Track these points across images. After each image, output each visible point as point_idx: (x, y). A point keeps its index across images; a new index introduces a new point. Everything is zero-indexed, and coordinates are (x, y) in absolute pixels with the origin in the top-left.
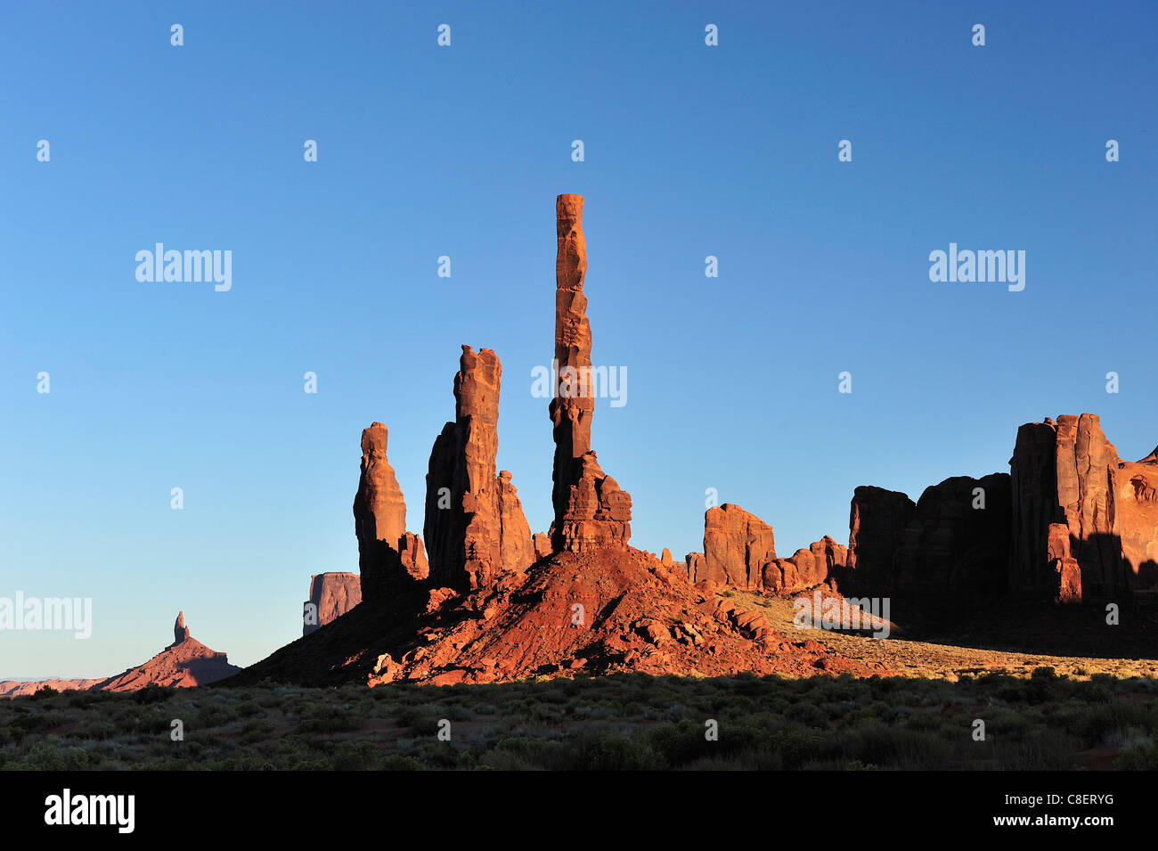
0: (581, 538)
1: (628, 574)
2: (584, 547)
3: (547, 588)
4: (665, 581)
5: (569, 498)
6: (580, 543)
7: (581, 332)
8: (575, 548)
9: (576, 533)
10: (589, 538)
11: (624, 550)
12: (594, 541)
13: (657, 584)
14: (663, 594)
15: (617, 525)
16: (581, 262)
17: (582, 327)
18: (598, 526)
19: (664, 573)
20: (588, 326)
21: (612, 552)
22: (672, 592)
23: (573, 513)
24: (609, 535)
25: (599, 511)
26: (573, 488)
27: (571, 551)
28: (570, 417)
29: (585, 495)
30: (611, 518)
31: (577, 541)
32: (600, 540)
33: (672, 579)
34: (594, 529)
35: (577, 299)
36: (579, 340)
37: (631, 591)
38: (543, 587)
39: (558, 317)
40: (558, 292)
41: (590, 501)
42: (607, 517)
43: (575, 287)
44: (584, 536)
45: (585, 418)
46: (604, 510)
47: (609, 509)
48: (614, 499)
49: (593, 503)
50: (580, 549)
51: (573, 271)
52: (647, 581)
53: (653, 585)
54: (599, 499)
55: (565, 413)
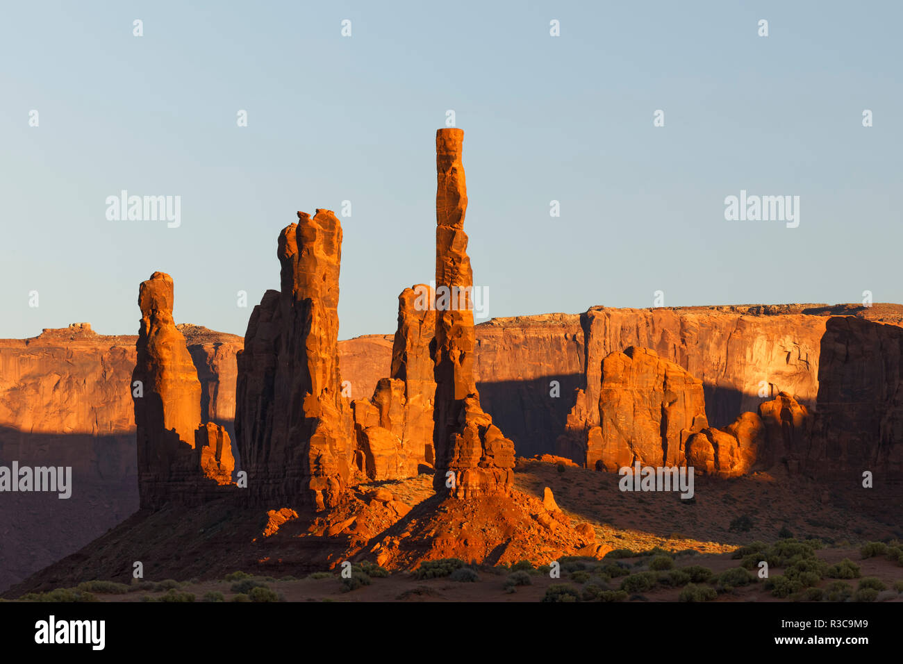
0: (466, 485)
1: (512, 521)
2: (469, 494)
3: (436, 535)
4: (547, 527)
5: (454, 446)
6: (465, 491)
7: (462, 272)
8: (460, 495)
9: (461, 480)
10: (474, 485)
11: (507, 495)
12: (478, 488)
13: (539, 531)
14: (545, 541)
15: (501, 472)
16: (461, 200)
17: (463, 266)
18: (482, 474)
19: (546, 518)
20: (469, 265)
21: (497, 498)
22: (553, 539)
23: (458, 461)
24: (492, 482)
25: (483, 459)
26: (458, 436)
27: (457, 497)
28: (452, 359)
29: (470, 443)
30: (495, 465)
31: (462, 488)
32: (484, 487)
33: (554, 524)
34: (478, 477)
35: (458, 238)
36: (461, 280)
37: (515, 539)
38: (432, 534)
39: (438, 255)
40: (438, 230)
41: (474, 450)
42: (491, 464)
43: (456, 225)
44: (470, 483)
45: (467, 360)
46: (488, 458)
47: (493, 457)
48: (497, 446)
49: (477, 451)
50: (465, 497)
51: (453, 209)
52: (529, 528)
53: (536, 532)
54: (483, 447)
55: (446, 355)
